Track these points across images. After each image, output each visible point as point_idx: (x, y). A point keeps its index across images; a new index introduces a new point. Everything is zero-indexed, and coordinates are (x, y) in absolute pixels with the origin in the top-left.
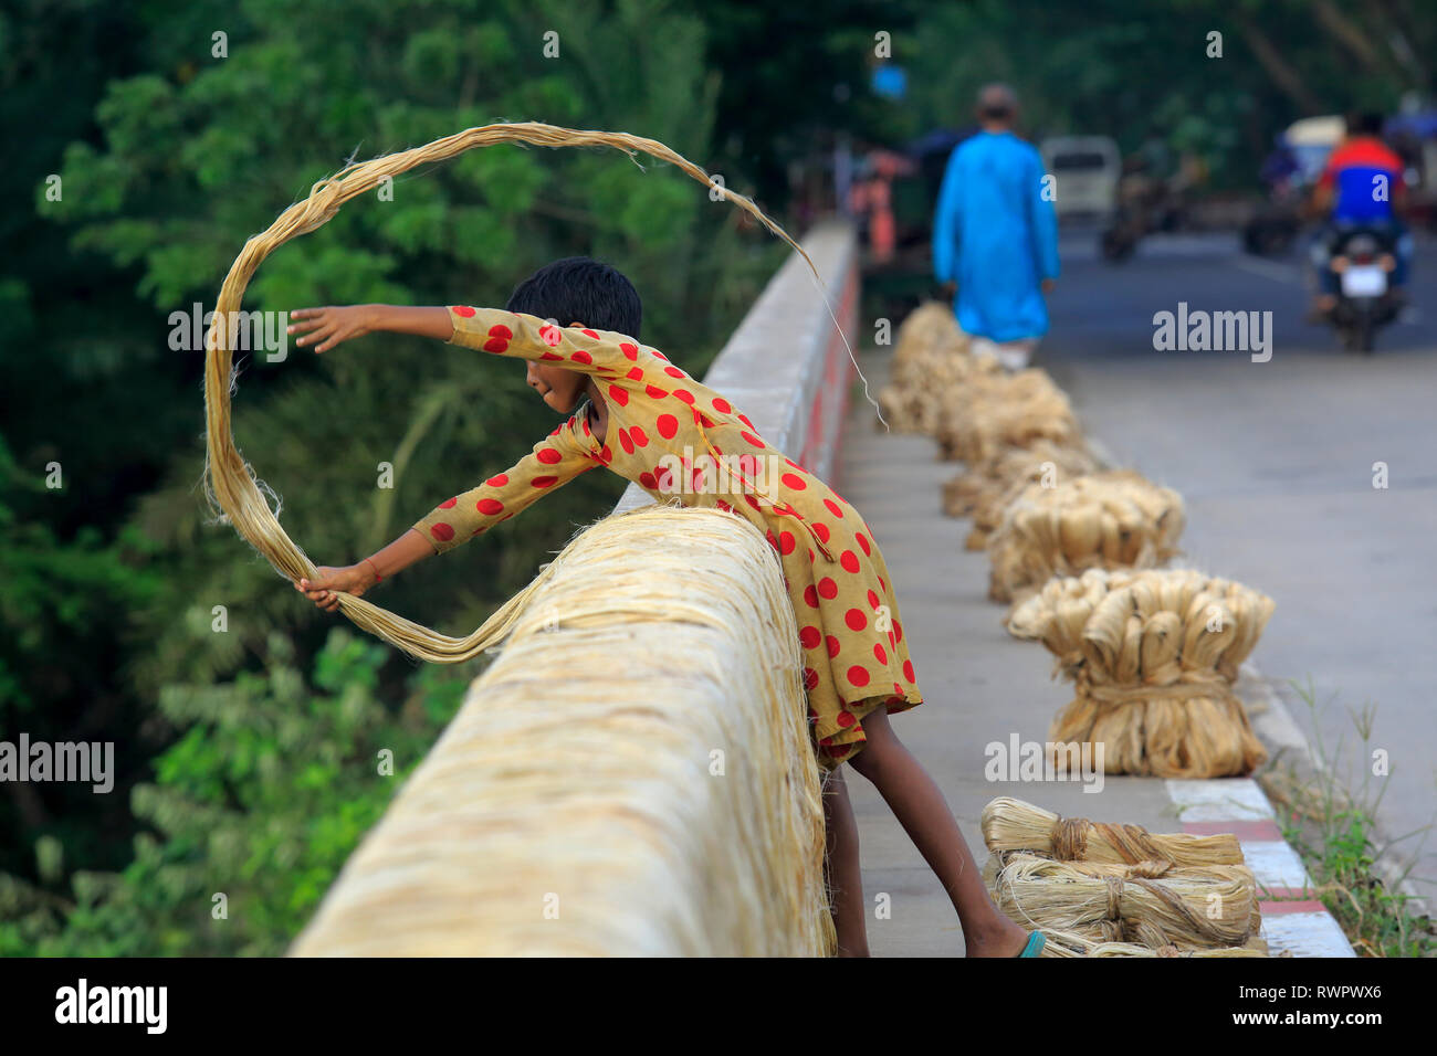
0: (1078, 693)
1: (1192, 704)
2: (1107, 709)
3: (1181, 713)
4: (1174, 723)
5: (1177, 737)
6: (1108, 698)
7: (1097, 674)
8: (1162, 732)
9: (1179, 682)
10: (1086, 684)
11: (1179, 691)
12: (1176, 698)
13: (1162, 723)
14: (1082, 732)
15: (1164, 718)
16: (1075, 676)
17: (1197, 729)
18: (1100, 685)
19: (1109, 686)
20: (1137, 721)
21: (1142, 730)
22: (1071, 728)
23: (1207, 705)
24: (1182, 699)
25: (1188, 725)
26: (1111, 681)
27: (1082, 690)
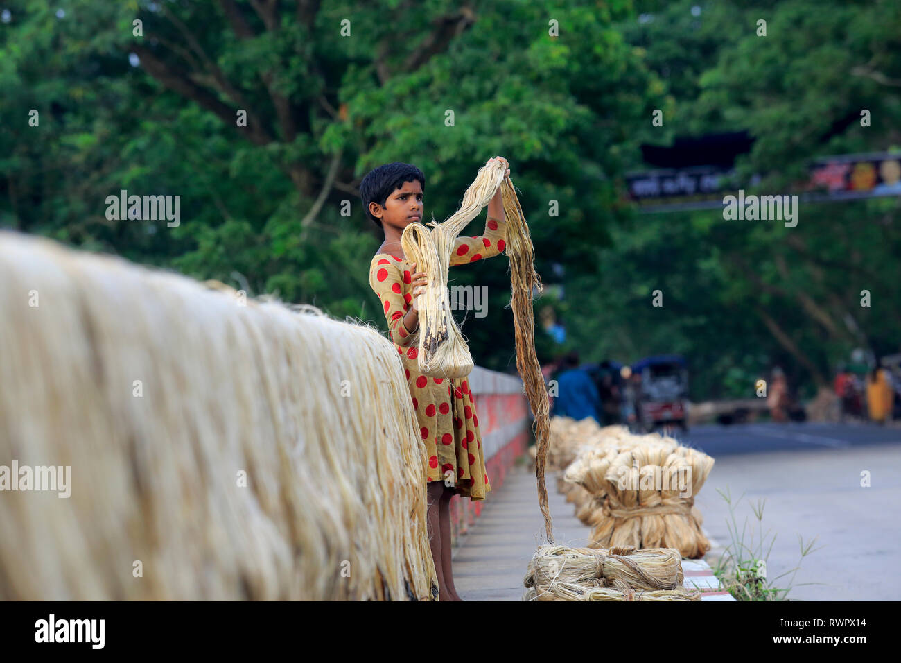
0: (604, 515)
1: (668, 517)
2: (621, 522)
3: (662, 523)
4: (658, 529)
5: (660, 536)
6: (620, 516)
7: (614, 503)
8: (651, 534)
9: (660, 505)
10: (608, 508)
11: (661, 510)
12: (659, 514)
13: (651, 528)
14: (606, 537)
15: (652, 525)
16: (602, 505)
17: (671, 531)
18: (615, 509)
19: (621, 509)
20: (637, 528)
21: (640, 533)
22: (600, 535)
23: (676, 517)
24: (662, 515)
25: (666, 530)
26: (621, 505)
27: (606, 512)
